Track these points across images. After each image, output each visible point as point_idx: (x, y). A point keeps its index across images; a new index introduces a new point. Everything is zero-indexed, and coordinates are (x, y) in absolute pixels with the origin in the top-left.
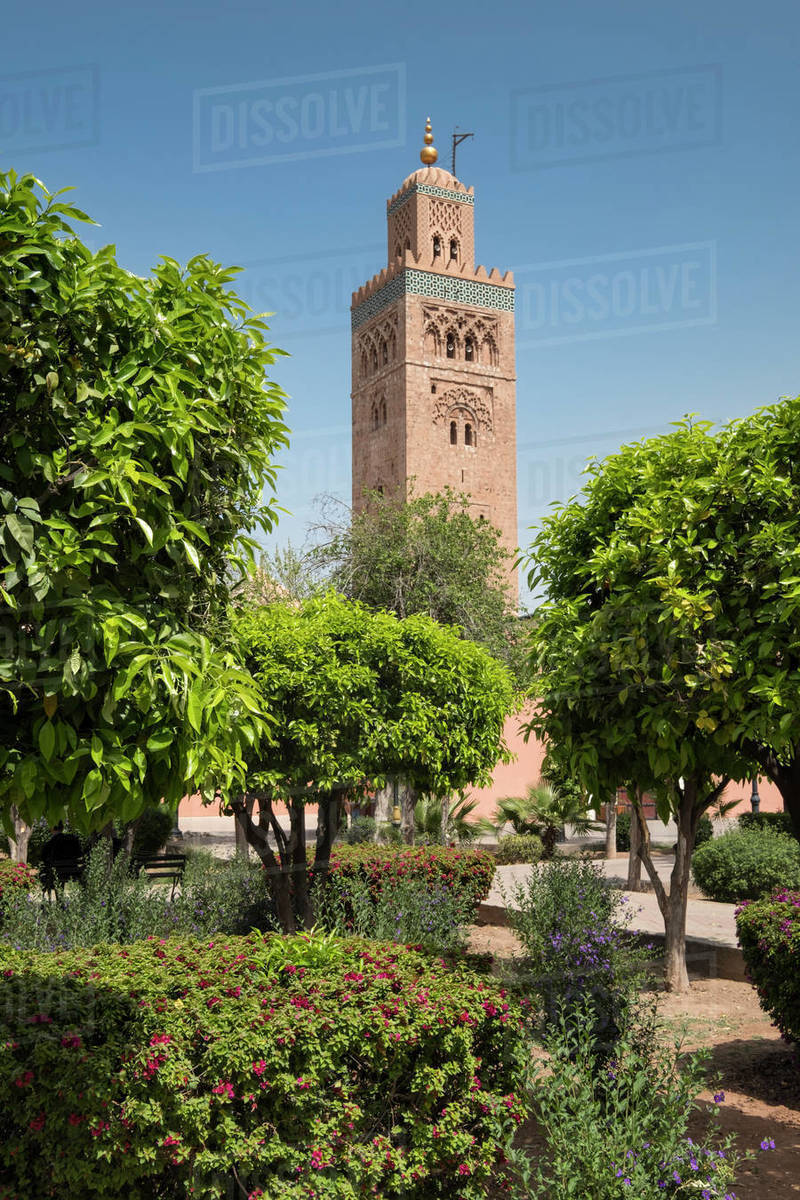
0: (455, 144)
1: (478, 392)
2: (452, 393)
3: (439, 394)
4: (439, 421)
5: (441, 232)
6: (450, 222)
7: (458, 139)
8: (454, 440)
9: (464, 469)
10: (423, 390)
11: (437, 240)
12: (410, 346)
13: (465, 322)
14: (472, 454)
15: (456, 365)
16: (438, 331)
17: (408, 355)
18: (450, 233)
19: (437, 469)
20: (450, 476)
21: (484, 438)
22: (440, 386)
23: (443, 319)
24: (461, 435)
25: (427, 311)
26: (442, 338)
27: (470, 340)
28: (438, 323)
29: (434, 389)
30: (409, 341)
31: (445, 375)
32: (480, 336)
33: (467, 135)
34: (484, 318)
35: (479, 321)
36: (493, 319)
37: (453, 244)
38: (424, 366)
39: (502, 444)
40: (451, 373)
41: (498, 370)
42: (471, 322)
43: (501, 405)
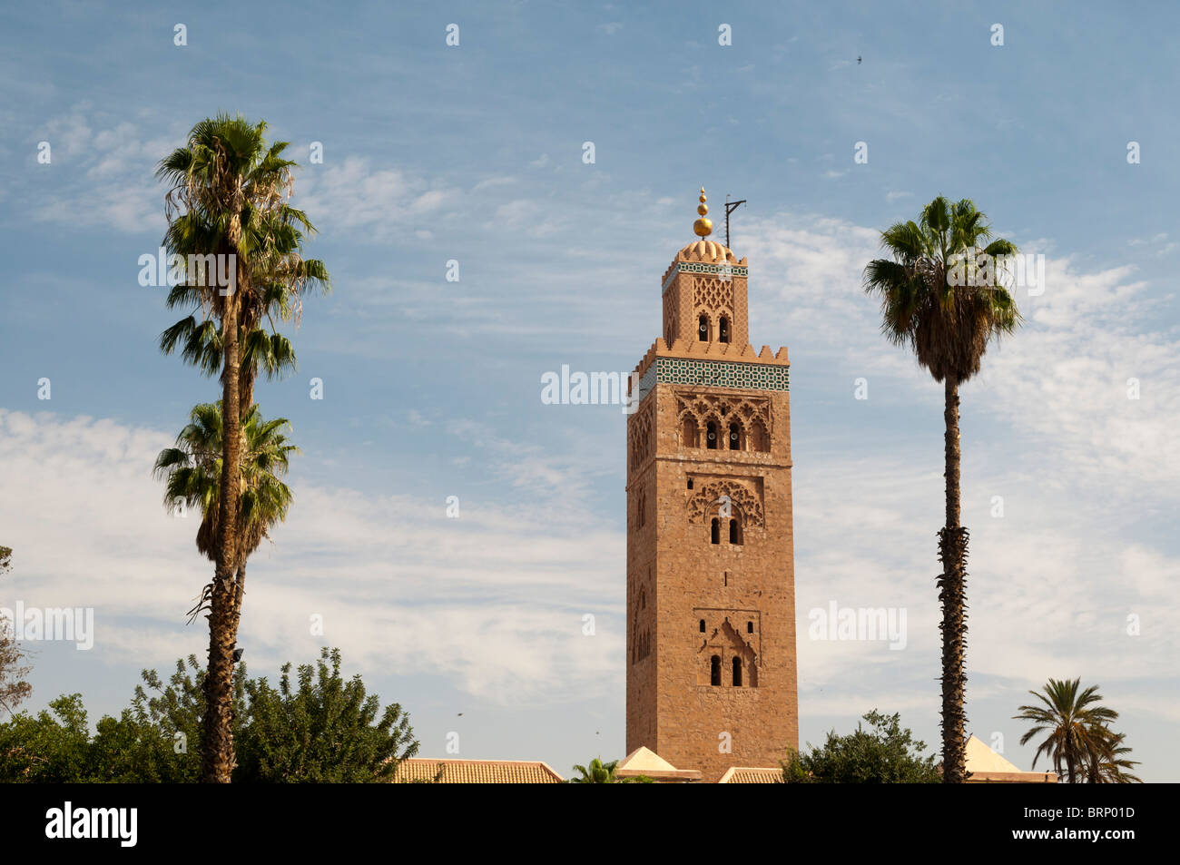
0: (728, 213)
1: (745, 484)
2: (713, 488)
3: (698, 488)
4: (696, 519)
5: (708, 310)
6: (718, 299)
7: (731, 207)
8: (715, 540)
9: (728, 570)
10: (677, 486)
11: (704, 320)
12: (660, 440)
13: (729, 407)
14: (737, 553)
15: (716, 456)
16: (697, 421)
17: (659, 450)
18: (719, 311)
19: (694, 574)
20: (709, 580)
21: (752, 534)
22: (698, 481)
23: (702, 408)
24: (725, 533)
25: (683, 400)
26: (701, 427)
27: (735, 427)
28: (695, 413)
29: (690, 485)
30: (660, 435)
31: (705, 468)
32: (746, 423)
33: (738, 204)
34: (752, 401)
35: (746, 405)
36: (763, 402)
37: (724, 323)
38: (679, 461)
39: (776, 539)
40: (711, 466)
41: (770, 457)
42: (736, 408)
43: (774, 495)
